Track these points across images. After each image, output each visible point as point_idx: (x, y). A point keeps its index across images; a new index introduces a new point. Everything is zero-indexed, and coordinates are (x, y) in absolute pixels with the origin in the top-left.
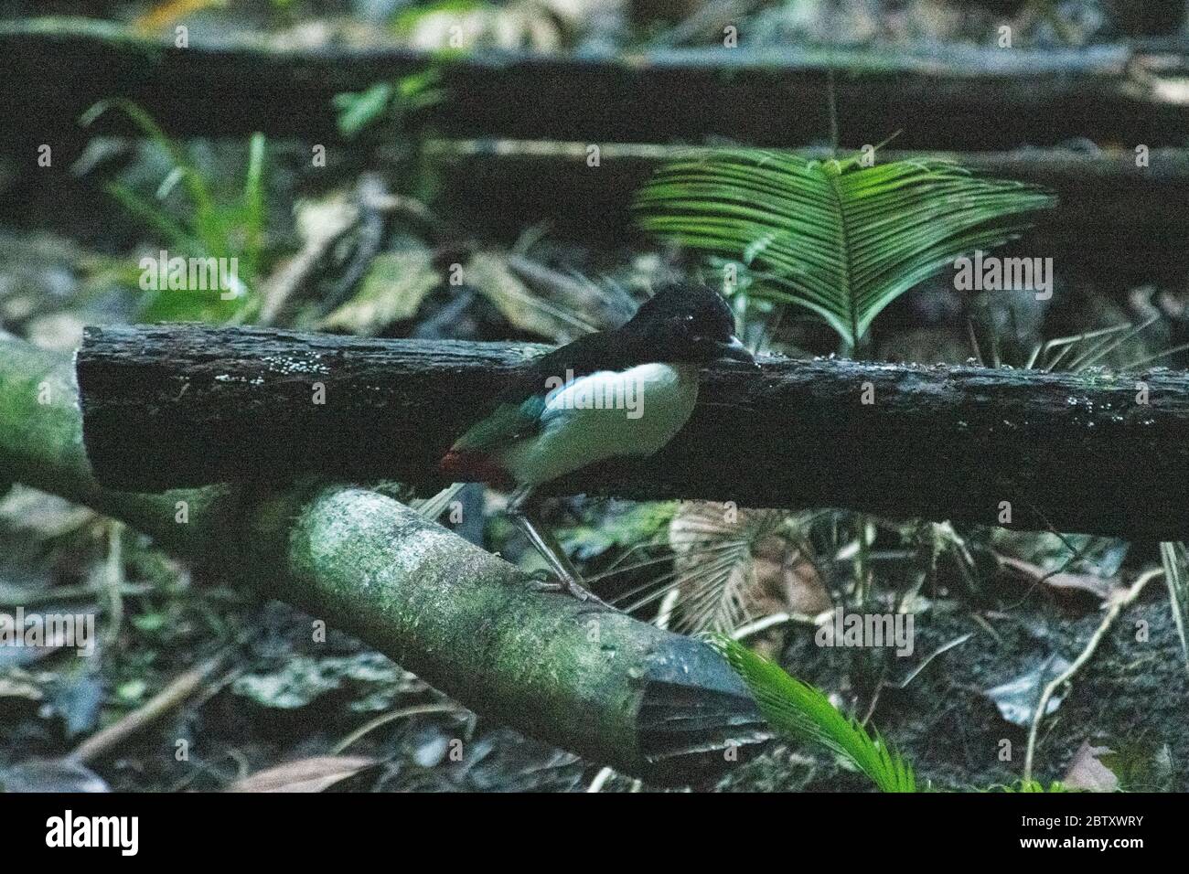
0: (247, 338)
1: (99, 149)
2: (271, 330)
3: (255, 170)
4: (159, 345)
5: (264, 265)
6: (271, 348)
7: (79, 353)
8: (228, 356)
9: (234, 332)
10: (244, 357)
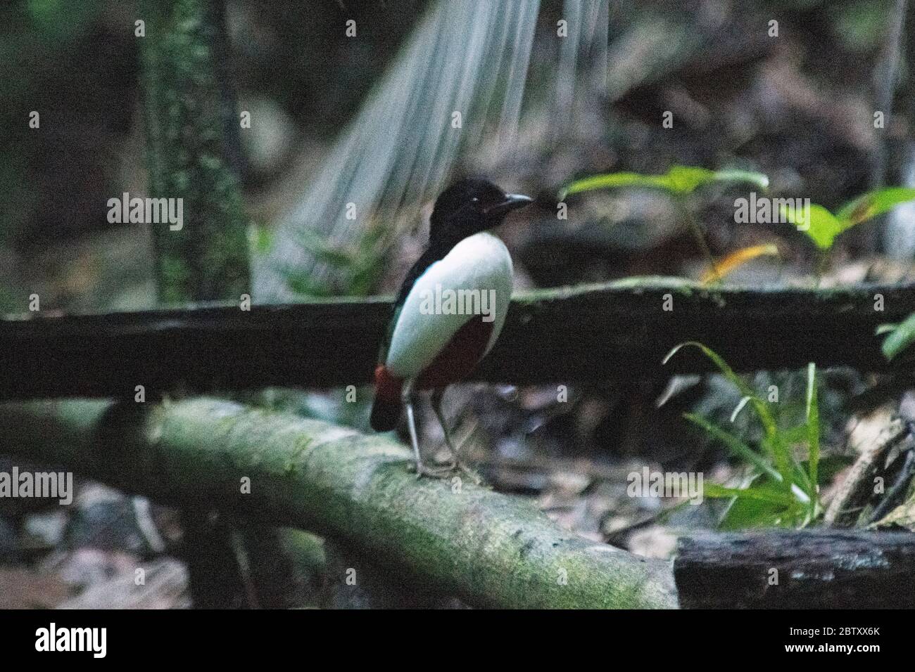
0: (817, 540)
1: (677, 384)
2: (836, 532)
3: (810, 394)
4: (742, 550)
5: (826, 474)
6: (838, 548)
7: (675, 561)
8: (801, 556)
9: (804, 535)
10: (816, 557)
